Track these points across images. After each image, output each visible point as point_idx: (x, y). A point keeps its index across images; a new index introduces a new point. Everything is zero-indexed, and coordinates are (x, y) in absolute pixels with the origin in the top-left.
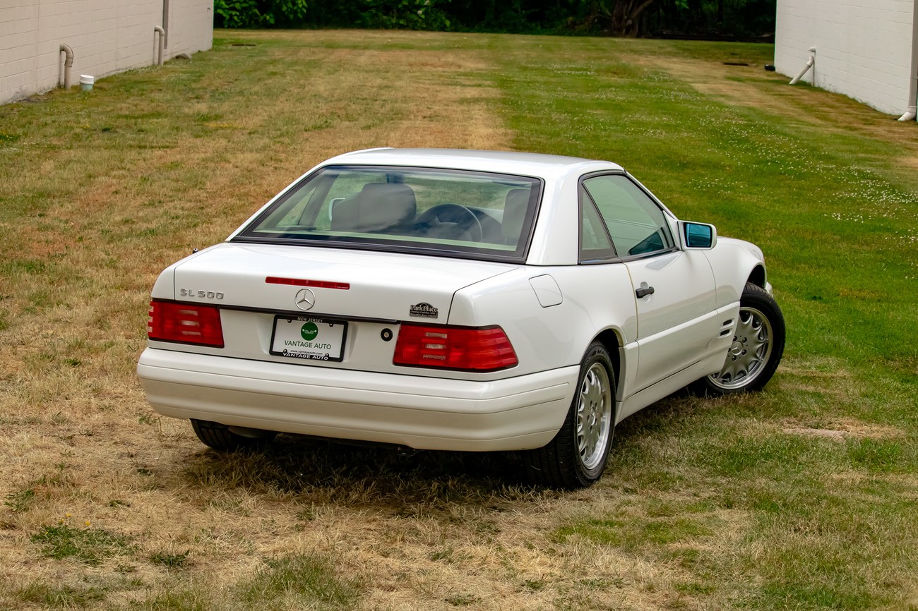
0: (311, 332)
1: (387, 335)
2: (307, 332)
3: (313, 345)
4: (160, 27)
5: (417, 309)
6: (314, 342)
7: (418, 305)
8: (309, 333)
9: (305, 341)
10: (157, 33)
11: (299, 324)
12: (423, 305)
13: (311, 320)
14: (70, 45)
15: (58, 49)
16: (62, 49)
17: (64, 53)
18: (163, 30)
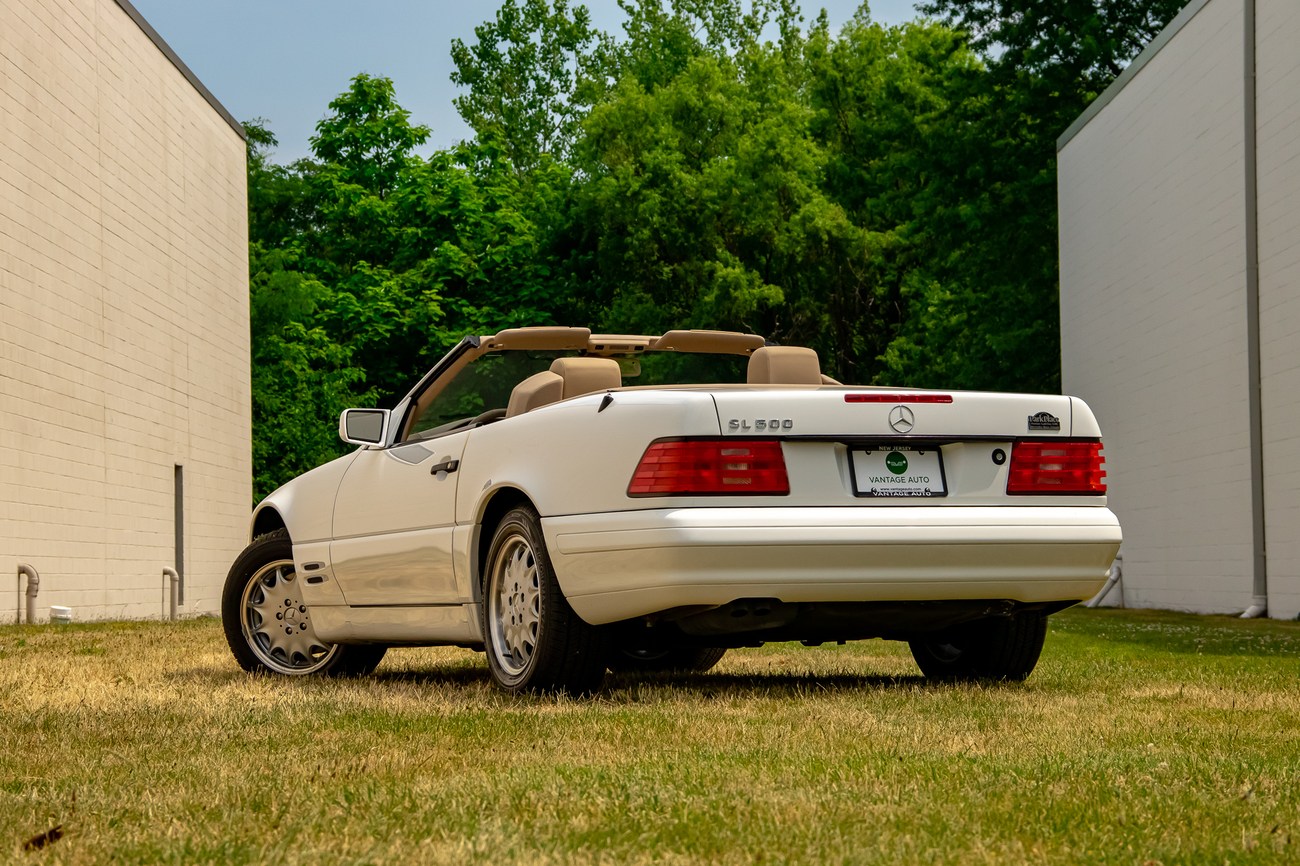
0: (900, 464)
1: (999, 457)
2: (894, 464)
3: (907, 480)
4: (172, 569)
5: (1037, 420)
6: (906, 475)
7: (1037, 416)
8: (897, 466)
9: (895, 476)
10: (167, 577)
11: (881, 456)
12: (1044, 415)
13: (896, 448)
14: (36, 565)
15: (16, 570)
16: (22, 571)
17: (24, 577)
18: (176, 573)
